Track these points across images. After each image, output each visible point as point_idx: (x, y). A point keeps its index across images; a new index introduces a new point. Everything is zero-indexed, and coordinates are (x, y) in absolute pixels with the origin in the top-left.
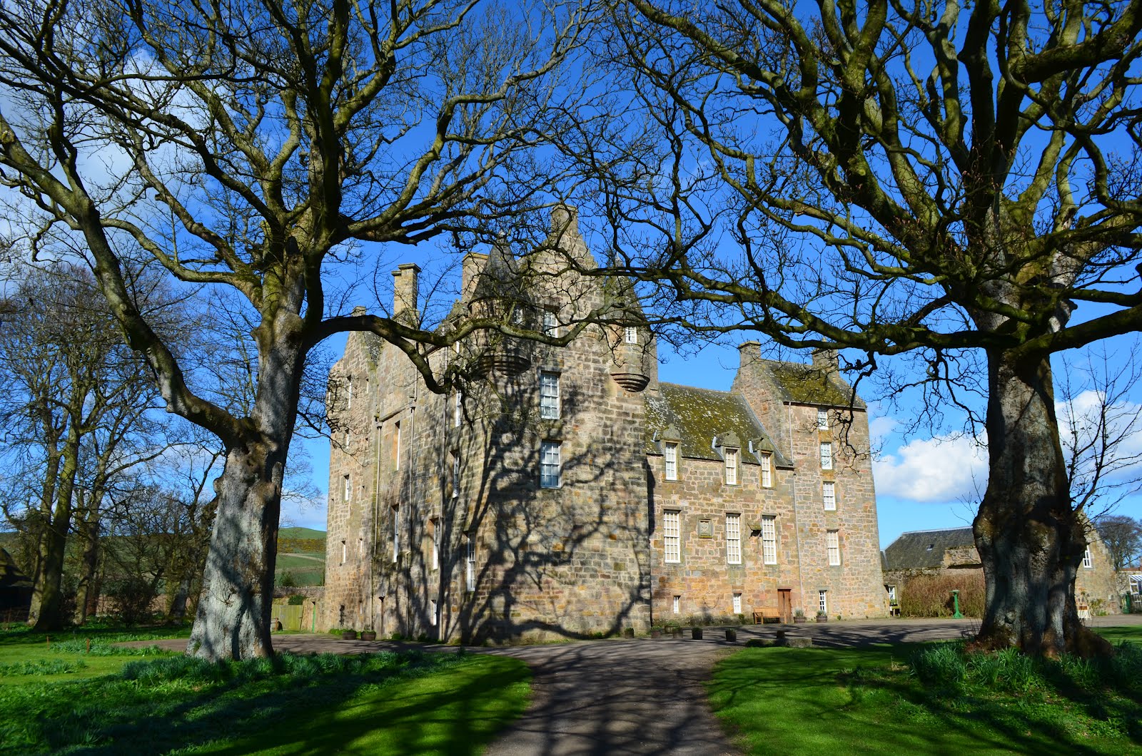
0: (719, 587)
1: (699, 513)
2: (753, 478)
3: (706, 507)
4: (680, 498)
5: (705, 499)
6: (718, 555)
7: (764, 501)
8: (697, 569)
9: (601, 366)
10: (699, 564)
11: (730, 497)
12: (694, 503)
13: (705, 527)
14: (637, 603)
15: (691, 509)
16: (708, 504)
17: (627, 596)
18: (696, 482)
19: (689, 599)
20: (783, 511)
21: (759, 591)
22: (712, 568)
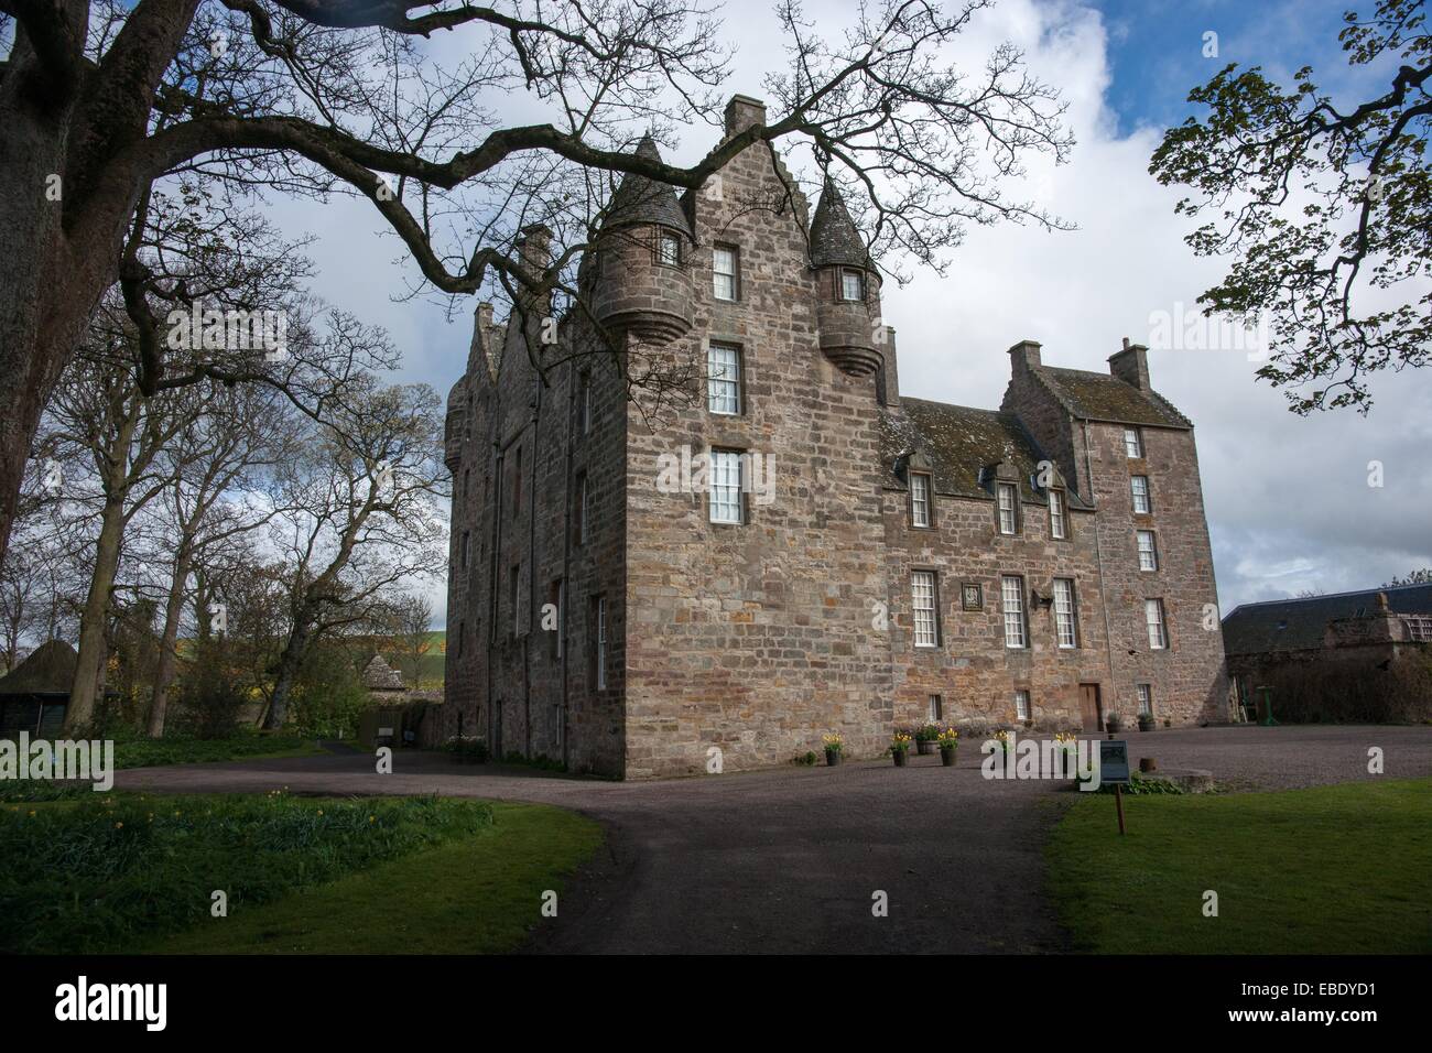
0: (995, 682)
1: (963, 574)
2: (1039, 526)
3: (973, 566)
4: (934, 553)
5: (971, 554)
6: (992, 635)
7: (1055, 558)
8: (962, 657)
9: (807, 336)
10: (969, 649)
11: (1007, 552)
12: (955, 561)
13: (972, 596)
14: (871, 707)
15: (950, 568)
16: (976, 563)
17: (855, 696)
18: (958, 530)
19: (952, 699)
20: (1083, 572)
21: (1053, 687)
22: (983, 654)
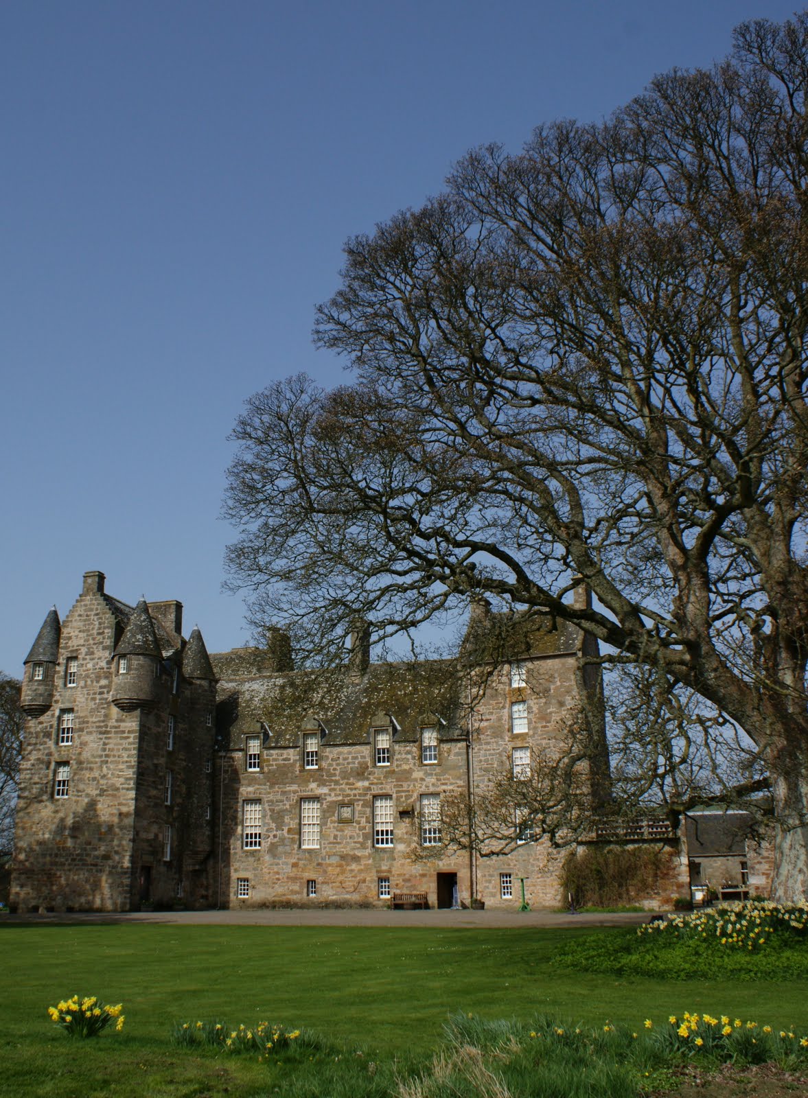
0: (360, 871)
1: (340, 798)
2: (409, 756)
3: (348, 792)
4: (318, 786)
5: (347, 784)
6: (361, 840)
7: (422, 779)
8: (334, 854)
10: (339, 849)
11: (379, 779)
12: (334, 789)
13: (346, 813)
15: (330, 795)
16: (351, 789)
18: (338, 768)
19: (323, 883)
20: (451, 787)
21: (411, 876)
22: (351, 853)
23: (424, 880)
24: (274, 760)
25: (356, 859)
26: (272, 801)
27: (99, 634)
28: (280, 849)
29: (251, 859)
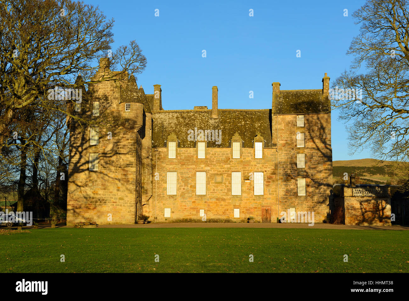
0: (226, 205)
1: (216, 172)
2: (249, 155)
3: (220, 170)
4: (205, 166)
5: (219, 166)
6: (226, 191)
7: (255, 165)
8: (213, 198)
10: (216, 195)
11: (235, 164)
12: (213, 168)
13: (219, 179)
14: (128, 212)
15: (211, 171)
16: (221, 168)
17: (124, 210)
18: (215, 158)
19: (207, 210)
20: (269, 169)
21: (250, 208)
22: (222, 197)
23: (256, 209)
24: (183, 153)
25: (224, 200)
26: (182, 173)
27: (111, 90)
28: (186, 195)
29: (172, 199)
